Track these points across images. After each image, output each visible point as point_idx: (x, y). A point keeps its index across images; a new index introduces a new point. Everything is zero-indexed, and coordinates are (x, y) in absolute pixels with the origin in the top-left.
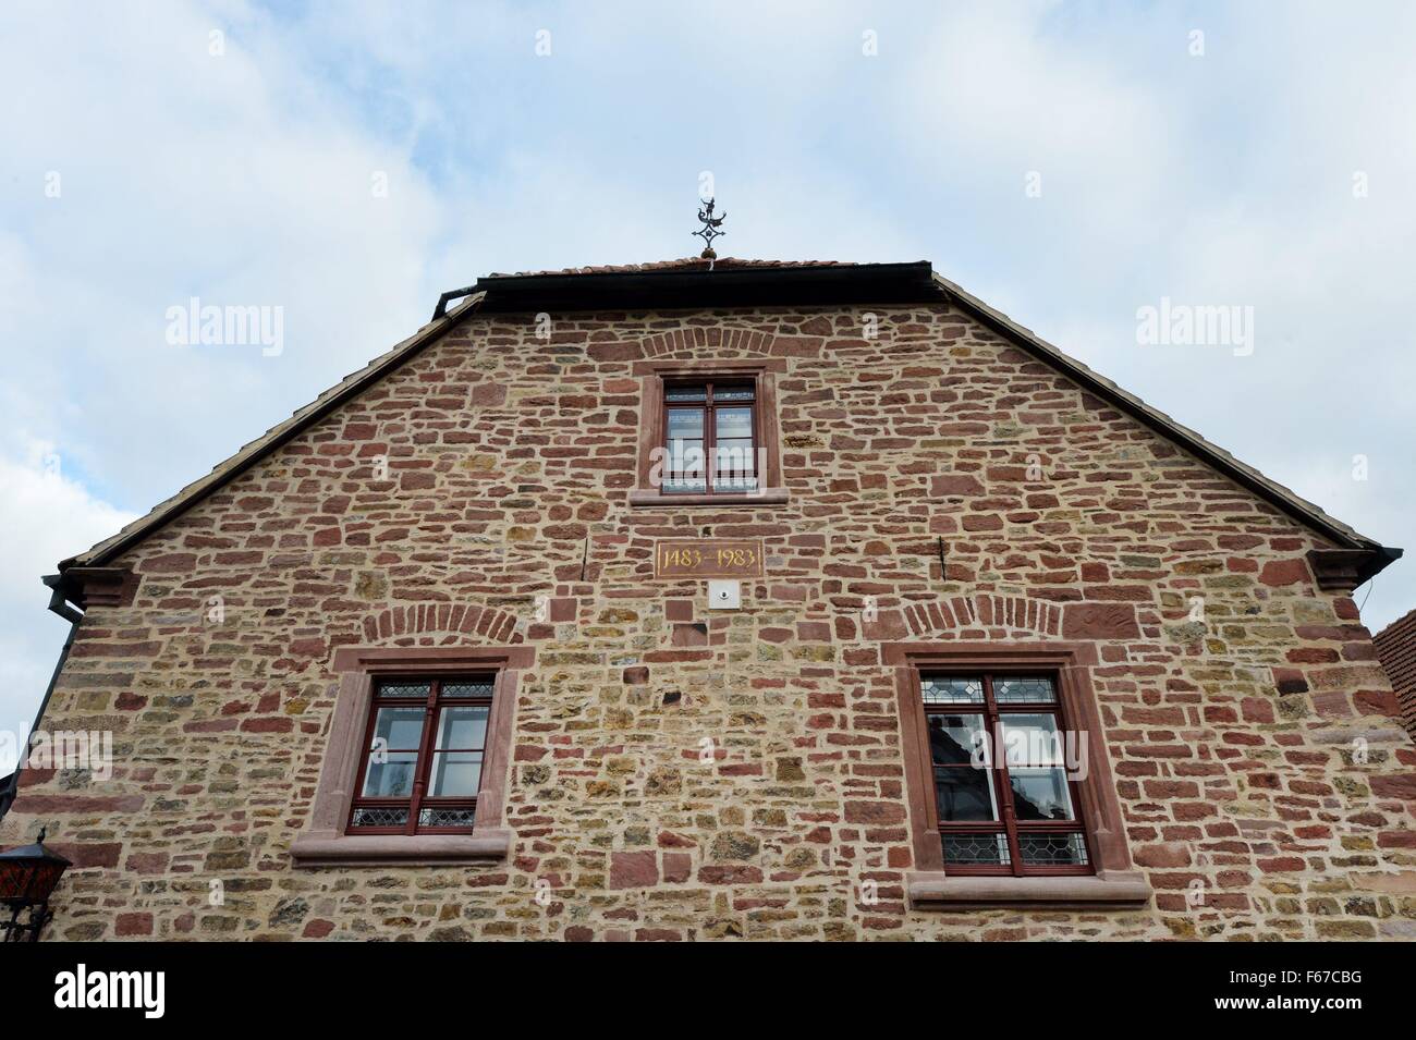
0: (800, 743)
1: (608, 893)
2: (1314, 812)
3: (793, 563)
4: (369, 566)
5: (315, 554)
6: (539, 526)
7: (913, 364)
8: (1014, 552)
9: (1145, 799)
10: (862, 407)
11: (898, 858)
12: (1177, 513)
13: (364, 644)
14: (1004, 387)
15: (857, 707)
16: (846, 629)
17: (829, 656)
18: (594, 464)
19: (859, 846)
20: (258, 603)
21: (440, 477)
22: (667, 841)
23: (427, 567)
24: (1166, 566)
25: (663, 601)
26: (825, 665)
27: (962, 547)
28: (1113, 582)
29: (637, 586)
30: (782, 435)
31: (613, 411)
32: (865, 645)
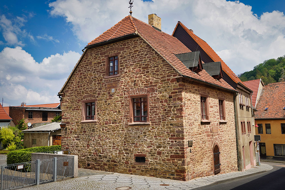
0: (120, 109)
1: (105, 125)
2: (169, 114)
3: (120, 85)
4: (82, 90)
5: (78, 89)
6: (96, 83)
7: (135, 49)
8: (143, 81)
9: (152, 113)
10: (129, 59)
11: (128, 121)
12: (162, 72)
13: (83, 100)
14: (146, 52)
15: (125, 104)
16: (125, 94)
17: (123, 98)
18: (101, 73)
19: (125, 120)
20: (75, 96)
21: (87, 77)
22: (109, 120)
23: (87, 89)
24: (159, 81)
25: (108, 92)
26: (122, 99)
27: (138, 81)
28: (153, 84)
29: (105, 90)
30: (120, 65)
31: (103, 64)
32: (126, 96)
